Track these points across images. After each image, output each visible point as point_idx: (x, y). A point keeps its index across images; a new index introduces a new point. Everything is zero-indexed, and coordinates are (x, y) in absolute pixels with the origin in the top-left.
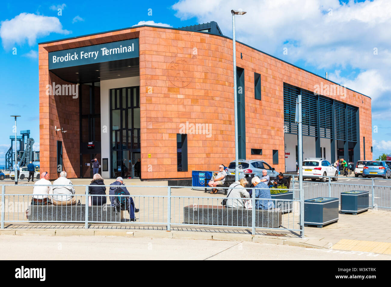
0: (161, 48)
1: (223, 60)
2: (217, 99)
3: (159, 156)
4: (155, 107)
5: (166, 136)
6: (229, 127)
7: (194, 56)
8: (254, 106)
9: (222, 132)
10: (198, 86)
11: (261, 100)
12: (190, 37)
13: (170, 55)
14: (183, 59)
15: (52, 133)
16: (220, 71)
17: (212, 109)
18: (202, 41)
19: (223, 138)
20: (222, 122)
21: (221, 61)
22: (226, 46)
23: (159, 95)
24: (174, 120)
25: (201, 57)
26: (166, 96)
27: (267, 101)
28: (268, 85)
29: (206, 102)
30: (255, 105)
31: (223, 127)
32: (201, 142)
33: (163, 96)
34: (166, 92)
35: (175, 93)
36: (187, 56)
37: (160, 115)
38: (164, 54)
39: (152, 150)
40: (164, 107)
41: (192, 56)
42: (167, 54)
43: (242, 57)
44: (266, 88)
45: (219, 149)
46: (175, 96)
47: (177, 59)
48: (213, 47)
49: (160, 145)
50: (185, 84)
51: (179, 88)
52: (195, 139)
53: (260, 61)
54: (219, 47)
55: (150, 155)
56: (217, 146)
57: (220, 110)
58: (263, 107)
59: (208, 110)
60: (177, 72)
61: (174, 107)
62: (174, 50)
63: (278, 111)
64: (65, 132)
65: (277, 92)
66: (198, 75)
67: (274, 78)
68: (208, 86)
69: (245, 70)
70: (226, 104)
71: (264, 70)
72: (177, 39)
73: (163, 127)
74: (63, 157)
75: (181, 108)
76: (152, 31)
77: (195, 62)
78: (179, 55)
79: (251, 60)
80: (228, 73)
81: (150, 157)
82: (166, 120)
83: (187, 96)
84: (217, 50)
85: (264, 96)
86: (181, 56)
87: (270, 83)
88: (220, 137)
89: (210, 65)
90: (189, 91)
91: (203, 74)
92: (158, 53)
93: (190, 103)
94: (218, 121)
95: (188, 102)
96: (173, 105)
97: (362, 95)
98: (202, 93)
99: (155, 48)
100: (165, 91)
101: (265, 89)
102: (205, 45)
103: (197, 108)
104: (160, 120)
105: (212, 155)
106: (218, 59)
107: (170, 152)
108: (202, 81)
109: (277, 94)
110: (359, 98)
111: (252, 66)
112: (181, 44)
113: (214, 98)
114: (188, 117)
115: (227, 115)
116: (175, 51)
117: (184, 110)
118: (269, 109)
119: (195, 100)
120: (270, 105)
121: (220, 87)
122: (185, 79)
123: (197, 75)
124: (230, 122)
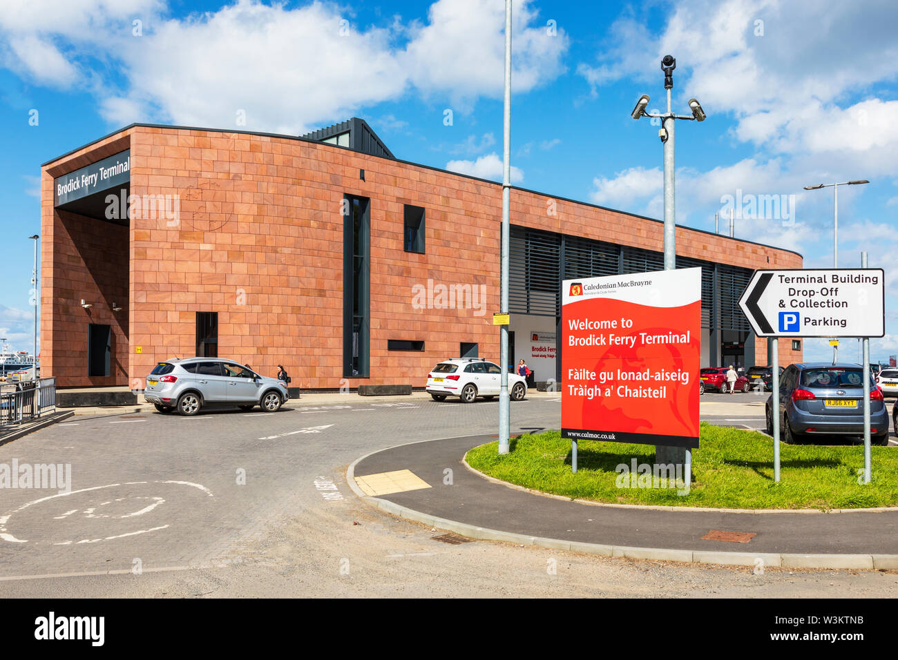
0: (167, 164)
1: (304, 183)
2: (287, 251)
3: (158, 350)
4: (151, 265)
5: (173, 316)
6: (320, 301)
7: (236, 175)
8: (400, 264)
9: (296, 310)
10: (243, 228)
11: (424, 254)
12: (228, 142)
13: (186, 174)
14: (212, 181)
15: (67, 312)
16: (296, 201)
17: (273, 270)
18: (254, 149)
19: (298, 320)
20: (298, 292)
21: (300, 184)
22: (313, 157)
23: (161, 245)
24: (191, 288)
25: (250, 177)
26: (175, 246)
27: (446, 254)
28: (448, 227)
29: (260, 257)
30: (403, 262)
31: (302, 301)
32: (247, 327)
33: (169, 246)
34: (176, 240)
35: (193, 241)
36: (220, 176)
37: (161, 279)
38: (174, 173)
39: (145, 339)
40: (170, 266)
41: (231, 176)
42: (180, 173)
43: (363, 178)
44: (442, 232)
45: (289, 340)
46: (194, 246)
47: (201, 181)
48: (279, 159)
49: (162, 331)
50: (216, 225)
51: (204, 232)
52: (233, 321)
53: (424, 185)
54: (294, 158)
55: (139, 348)
56: (284, 335)
57: (292, 270)
58: (430, 267)
59: (264, 271)
60: (201, 204)
61: (192, 266)
62: (195, 166)
63: (482, 273)
64: (117, 309)
65: (478, 239)
66: (245, 209)
67: (471, 214)
68: (265, 229)
69: (372, 200)
70: (309, 259)
71: (440, 200)
72: (201, 147)
73: (168, 300)
74: (118, 351)
75: (207, 267)
76: (149, 135)
77: (238, 185)
78: (204, 174)
79: (396, 182)
80: (318, 205)
81: (139, 352)
82: (175, 288)
83: (219, 247)
84: (288, 164)
85: (434, 248)
86: (209, 176)
87: (456, 224)
88: (292, 319)
89: (271, 191)
90: (224, 238)
91: (255, 207)
92: (160, 171)
93: (225, 258)
94: (288, 291)
95: (222, 256)
96: (190, 263)
97: (766, 248)
98: (251, 240)
99: (154, 163)
100: (174, 237)
101: (439, 234)
102: (260, 155)
103: (240, 267)
104: (162, 288)
105: (270, 350)
106: (290, 181)
107: (182, 343)
108: (251, 219)
109: (478, 244)
110: (754, 252)
111: (399, 193)
112: (208, 155)
113: (279, 249)
114: (219, 282)
115: (313, 281)
116: (198, 167)
117: (214, 271)
118: (453, 270)
119: (236, 254)
120: (456, 263)
121: (294, 231)
122: (213, 217)
123: (242, 209)
124: (321, 293)
